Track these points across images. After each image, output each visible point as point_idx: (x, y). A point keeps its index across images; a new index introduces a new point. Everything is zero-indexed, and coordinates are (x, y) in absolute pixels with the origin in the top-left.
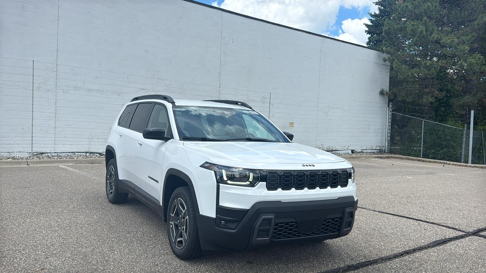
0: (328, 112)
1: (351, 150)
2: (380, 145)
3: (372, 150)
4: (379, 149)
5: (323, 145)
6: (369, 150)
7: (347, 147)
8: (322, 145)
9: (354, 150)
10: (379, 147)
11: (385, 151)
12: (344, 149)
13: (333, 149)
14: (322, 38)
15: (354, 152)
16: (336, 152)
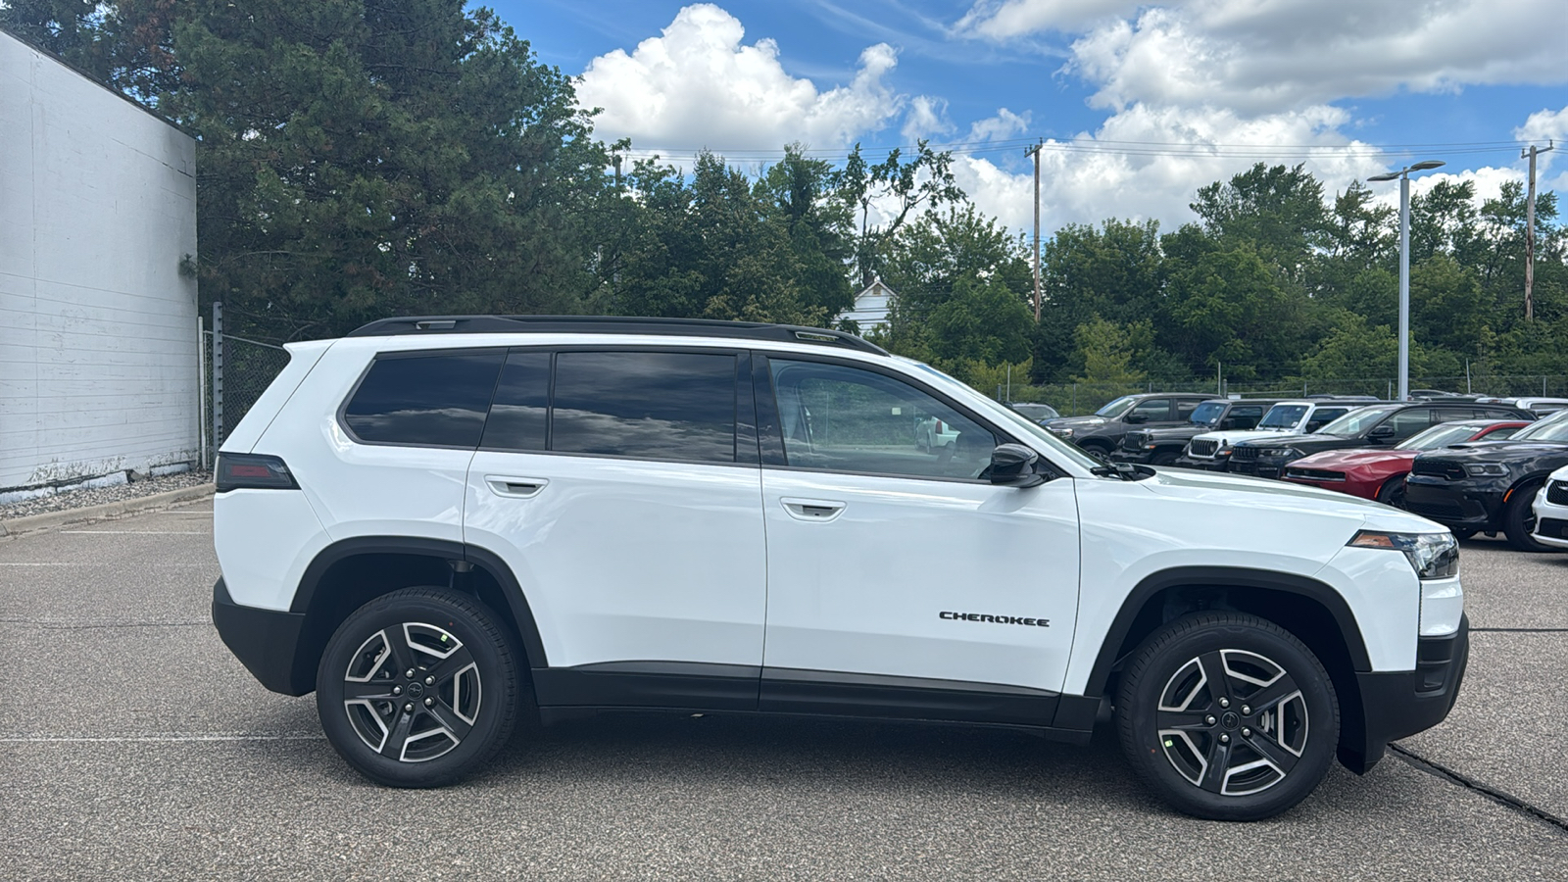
0: (64, 332)
1: (126, 471)
2: (187, 447)
3: (173, 464)
4: (187, 459)
5: (57, 461)
6: (166, 468)
7: (114, 463)
8: (53, 461)
9: (132, 471)
10: (187, 452)
11: (200, 463)
12: (108, 471)
13: (84, 474)
14: (33, 51)
15: (133, 476)
16: (92, 482)
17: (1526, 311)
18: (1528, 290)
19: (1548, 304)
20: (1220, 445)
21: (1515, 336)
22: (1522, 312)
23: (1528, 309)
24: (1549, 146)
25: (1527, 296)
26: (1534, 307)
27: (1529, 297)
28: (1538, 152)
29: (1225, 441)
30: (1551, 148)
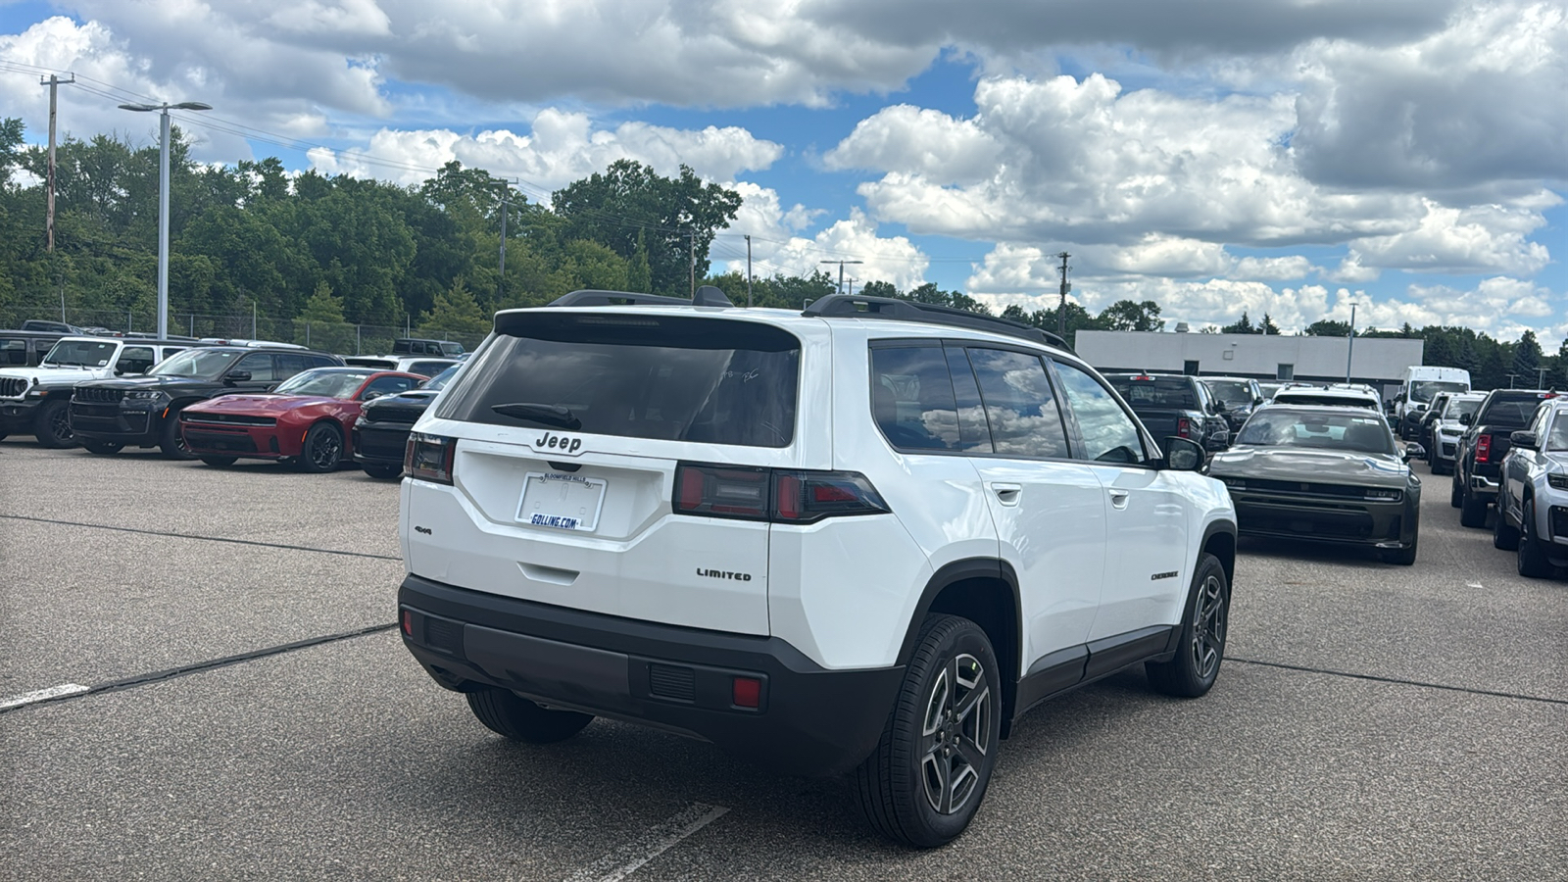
17: (48, 242)
18: (50, 221)
19: (68, 236)
20: (30, 385)
21: (43, 265)
22: (44, 242)
23: (51, 239)
24: (70, 79)
25: (48, 226)
26: (56, 237)
27: (51, 227)
28: (58, 82)
29: (35, 380)
30: (73, 81)
